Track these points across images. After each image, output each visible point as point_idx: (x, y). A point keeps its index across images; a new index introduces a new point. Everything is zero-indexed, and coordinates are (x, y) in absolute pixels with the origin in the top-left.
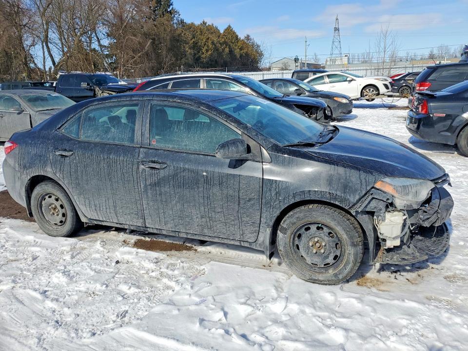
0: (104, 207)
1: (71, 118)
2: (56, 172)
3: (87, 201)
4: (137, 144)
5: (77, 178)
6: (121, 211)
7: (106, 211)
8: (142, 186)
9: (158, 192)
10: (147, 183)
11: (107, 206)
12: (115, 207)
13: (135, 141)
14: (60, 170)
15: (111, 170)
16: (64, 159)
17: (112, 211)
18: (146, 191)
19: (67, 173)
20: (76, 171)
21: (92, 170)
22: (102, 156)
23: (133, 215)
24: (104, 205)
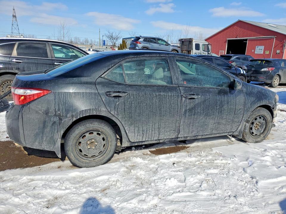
0: (151, 131)
1: (112, 67)
2: (111, 110)
3: (137, 129)
4: (175, 85)
5: (130, 113)
6: (163, 130)
7: (152, 133)
8: (183, 110)
9: (193, 113)
10: (187, 108)
11: (153, 129)
12: (159, 128)
13: (174, 82)
14: (115, 108)
15: (161, 103)
16: (119, 99)
17: (156, 132)
18: (185, 113)
19: (122, 109)
20: (131, 107)
21: (145, 104)
22: (154, 94)
23: (172, 131)
24: (151, 128)
